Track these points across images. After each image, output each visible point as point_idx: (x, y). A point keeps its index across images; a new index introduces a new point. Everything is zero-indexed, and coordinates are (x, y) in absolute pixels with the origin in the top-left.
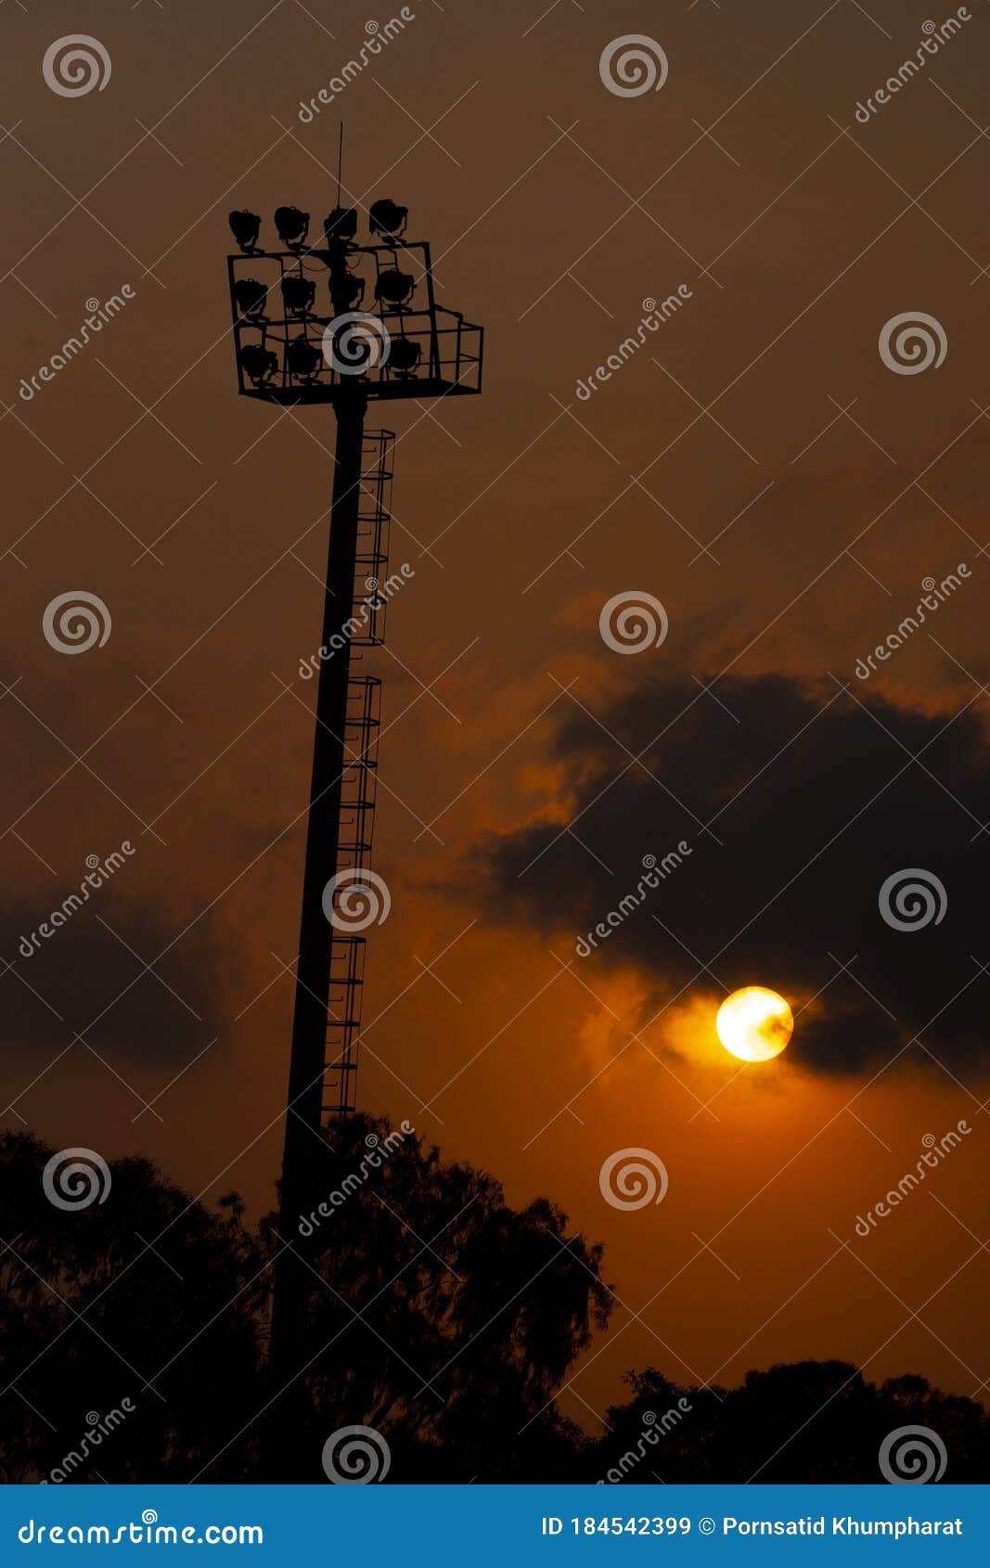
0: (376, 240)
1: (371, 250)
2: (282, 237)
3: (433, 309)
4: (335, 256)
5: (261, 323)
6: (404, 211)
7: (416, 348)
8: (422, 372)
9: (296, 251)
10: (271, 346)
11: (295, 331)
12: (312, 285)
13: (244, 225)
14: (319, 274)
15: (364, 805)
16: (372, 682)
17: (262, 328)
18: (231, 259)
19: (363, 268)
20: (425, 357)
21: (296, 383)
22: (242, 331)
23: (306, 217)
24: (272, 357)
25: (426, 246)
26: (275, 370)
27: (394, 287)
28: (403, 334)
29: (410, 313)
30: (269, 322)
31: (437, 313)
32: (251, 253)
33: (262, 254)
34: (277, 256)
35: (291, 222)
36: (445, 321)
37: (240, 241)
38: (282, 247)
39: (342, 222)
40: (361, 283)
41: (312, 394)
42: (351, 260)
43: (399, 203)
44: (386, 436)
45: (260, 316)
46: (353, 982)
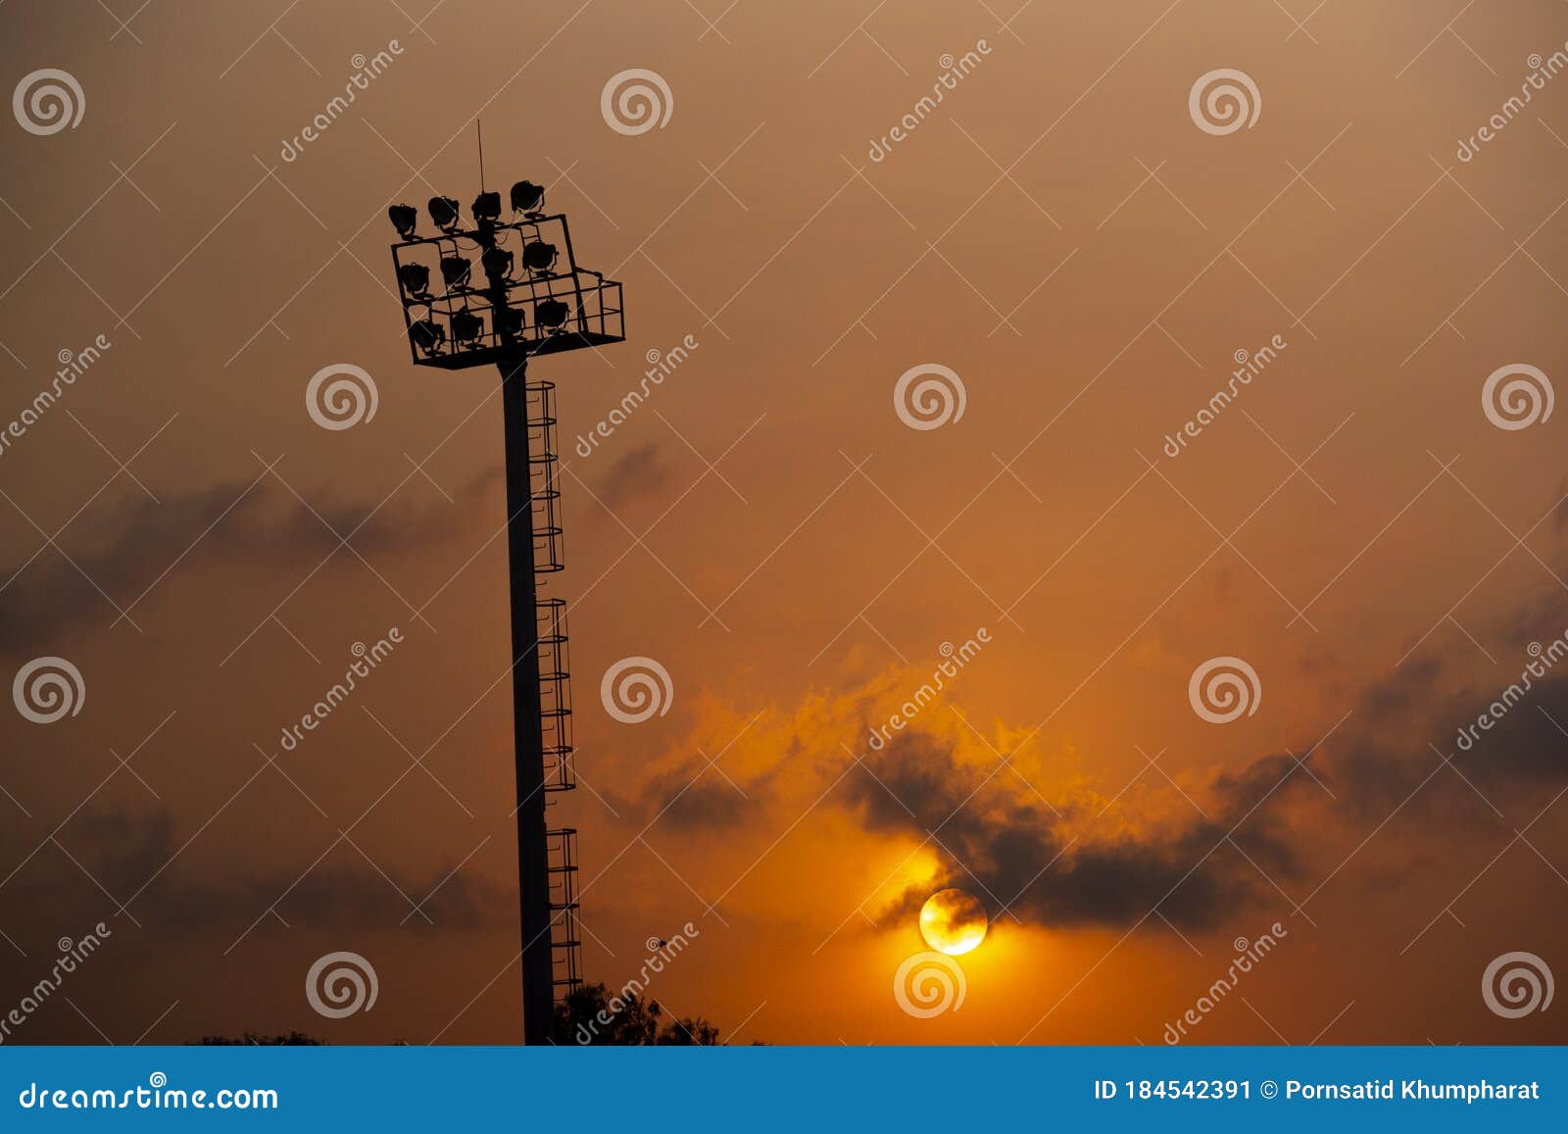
0: (520, 218)
1: (517, 226)
2: (437, 223)
3: (575, 271)
4: (485, 235)
5: (427, 300)
6: (540, 190)
7: (564, 307)
8: (572, 328)
9: (451, 234)
10: (437, 319)
11: (457, 304)
12: (468, 263)
13: (403, 217)
14: (472, 252)
15: (562, 712)
16: (557, 603)
17: (428, 304)
18: (394, 248)
19: (510, 242)
20: (573, 313)
21: (463, 349)
22: (411, 310)
23: (456, 204)
24: (439, 328)
25: (563, 217)
26: (443, 340)
27: (539, 255)
28: (551, 296)
29: (556, 277)
30: (434, 299)
31: (579, 274)
32: (410, 240)
33: (421, 241)
34: (435, 241)
35: (442, 210)
36: (585, 281)
37: (401, 231)
38: (438, 233)
39: (487, 205)
40: (510, 256)
41: (477, 357)
42: (499, 237)
43: (535, 183)
44: (547, 387)
45: (424, 294)
46: (569, 869)
